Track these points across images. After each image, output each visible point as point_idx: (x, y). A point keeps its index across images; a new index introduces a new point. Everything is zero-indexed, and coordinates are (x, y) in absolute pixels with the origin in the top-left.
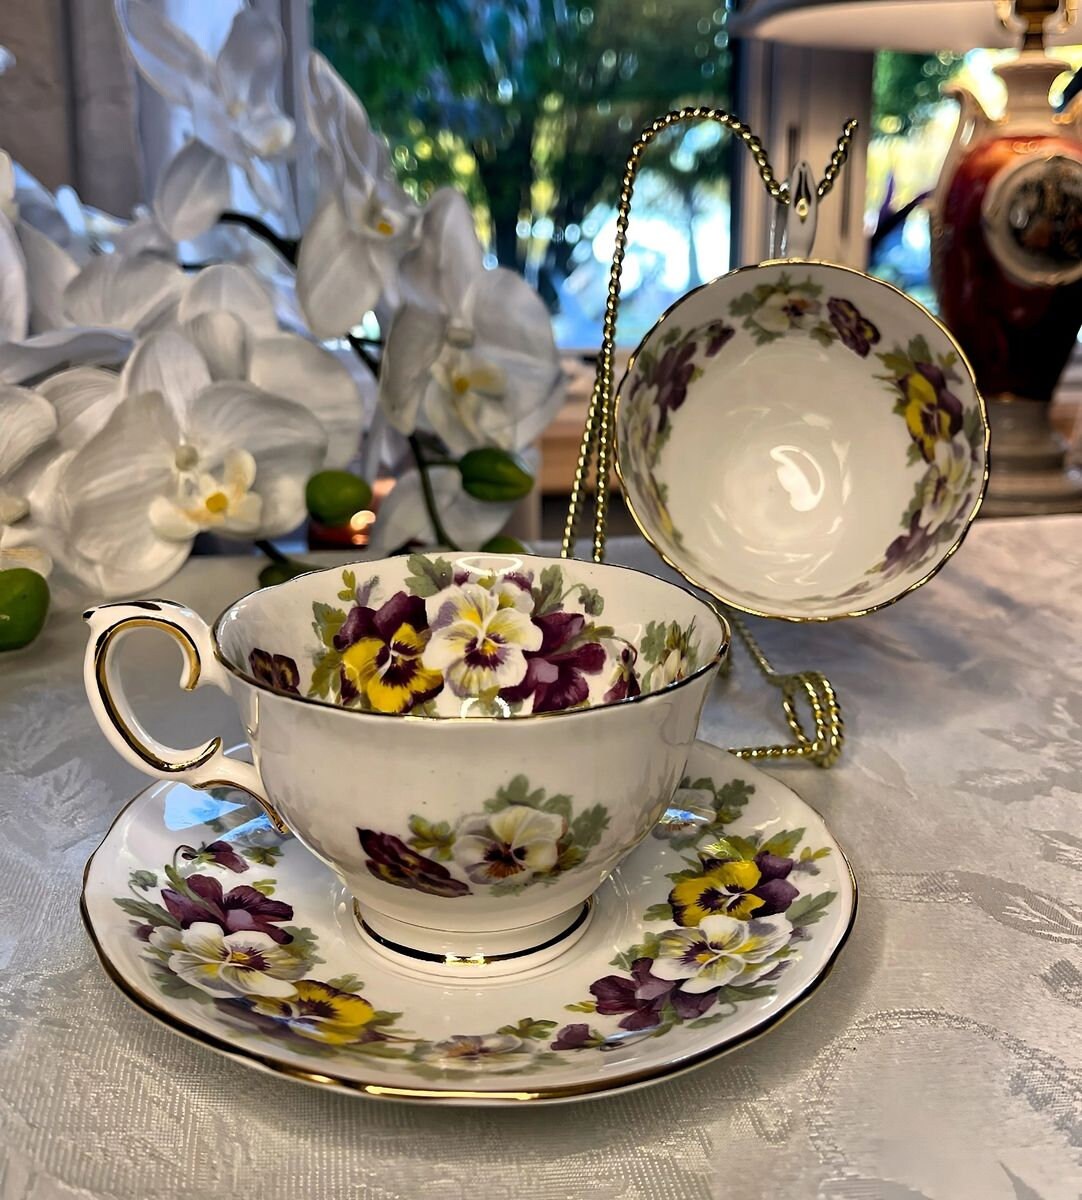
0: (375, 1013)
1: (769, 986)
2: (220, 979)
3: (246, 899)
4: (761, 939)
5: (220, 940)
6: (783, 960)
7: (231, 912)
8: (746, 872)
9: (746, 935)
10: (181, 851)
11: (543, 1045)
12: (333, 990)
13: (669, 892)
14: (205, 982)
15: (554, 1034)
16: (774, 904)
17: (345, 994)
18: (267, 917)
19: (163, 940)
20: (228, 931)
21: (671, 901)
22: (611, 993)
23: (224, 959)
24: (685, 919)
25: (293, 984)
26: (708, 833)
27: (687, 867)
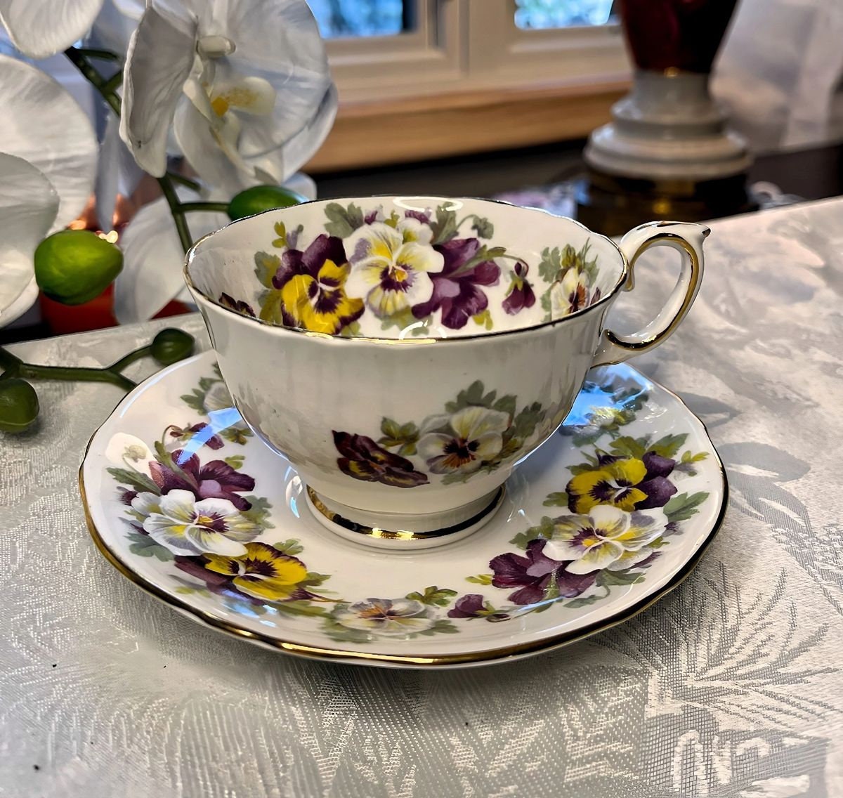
0: (308, 575)
1: (639, 574)
2: (186, 539)
3: (218, 471)
4: (641, 529)
5: (191, 505)
6: (656, 550)
7: (204, 482)
8: (634, 469)
9: (628, 525)
10: (170, 430)
11: (441, 612)
12: (277, 553)
13: (568, 482)
14: (171, 542)
15: (453, 602)
16: (655, 499)
17: (286, 555)
18: (234, 487)
19: (143, 504)
20: (199, 498)
21: (568, 490)
22: (506, 569)
23: (192, 522)
24: (578, 508)
25: (245, 545)
26: (606, 433)
27: (584, 460)
